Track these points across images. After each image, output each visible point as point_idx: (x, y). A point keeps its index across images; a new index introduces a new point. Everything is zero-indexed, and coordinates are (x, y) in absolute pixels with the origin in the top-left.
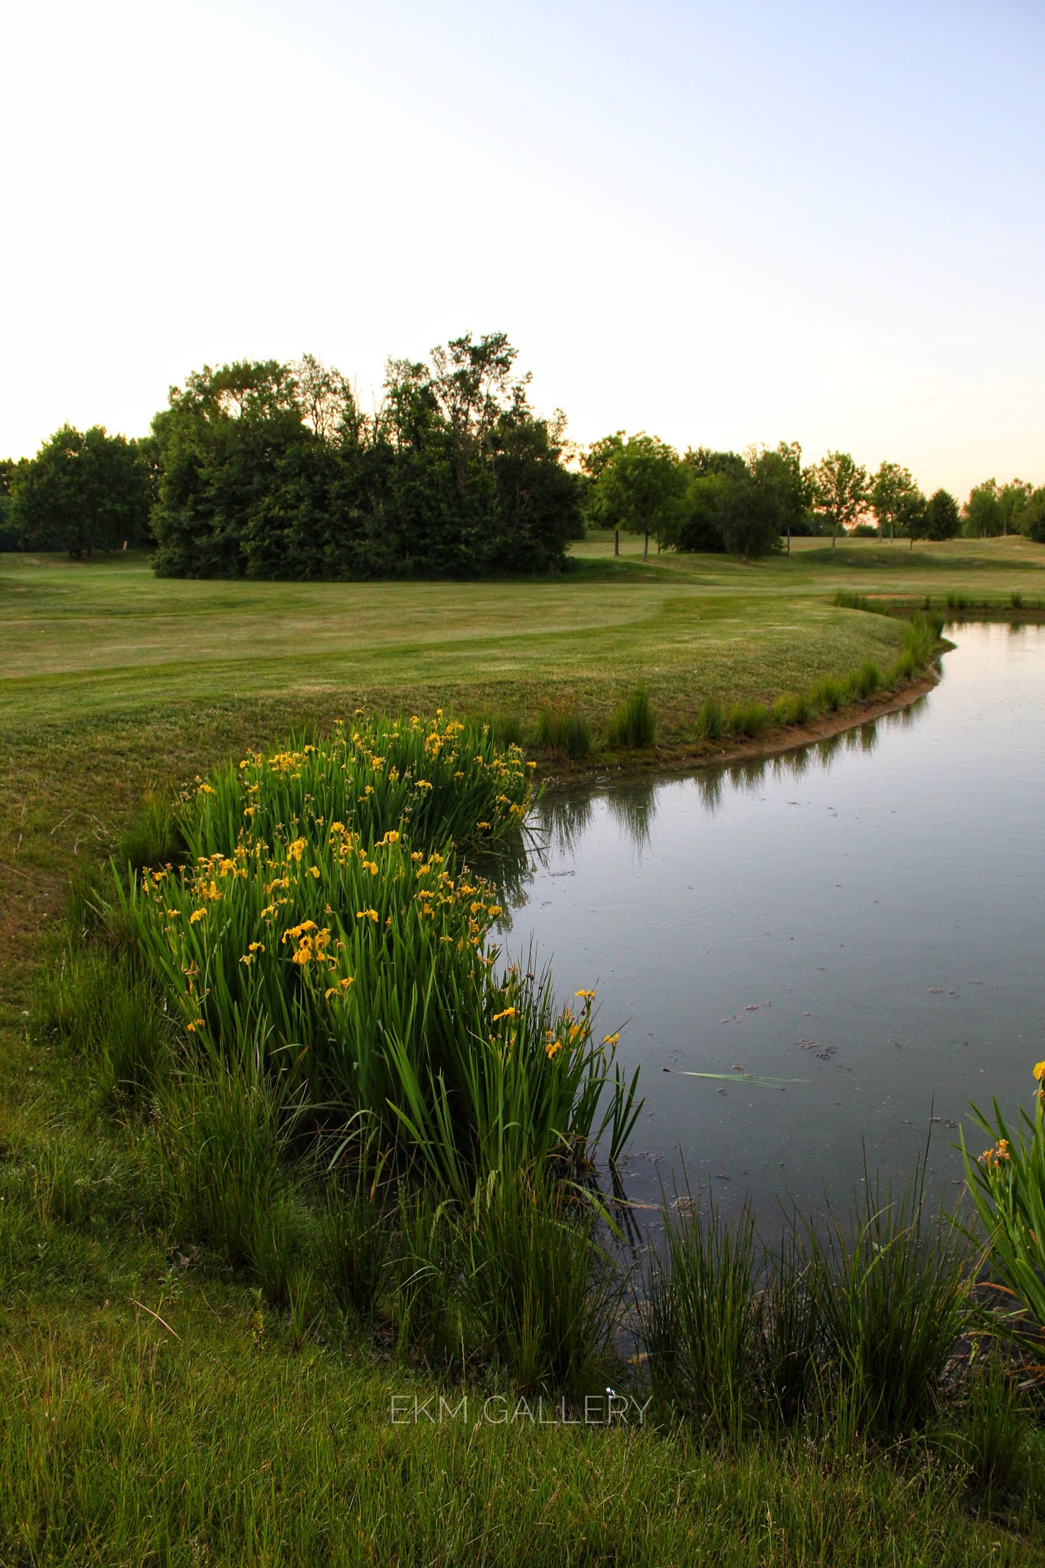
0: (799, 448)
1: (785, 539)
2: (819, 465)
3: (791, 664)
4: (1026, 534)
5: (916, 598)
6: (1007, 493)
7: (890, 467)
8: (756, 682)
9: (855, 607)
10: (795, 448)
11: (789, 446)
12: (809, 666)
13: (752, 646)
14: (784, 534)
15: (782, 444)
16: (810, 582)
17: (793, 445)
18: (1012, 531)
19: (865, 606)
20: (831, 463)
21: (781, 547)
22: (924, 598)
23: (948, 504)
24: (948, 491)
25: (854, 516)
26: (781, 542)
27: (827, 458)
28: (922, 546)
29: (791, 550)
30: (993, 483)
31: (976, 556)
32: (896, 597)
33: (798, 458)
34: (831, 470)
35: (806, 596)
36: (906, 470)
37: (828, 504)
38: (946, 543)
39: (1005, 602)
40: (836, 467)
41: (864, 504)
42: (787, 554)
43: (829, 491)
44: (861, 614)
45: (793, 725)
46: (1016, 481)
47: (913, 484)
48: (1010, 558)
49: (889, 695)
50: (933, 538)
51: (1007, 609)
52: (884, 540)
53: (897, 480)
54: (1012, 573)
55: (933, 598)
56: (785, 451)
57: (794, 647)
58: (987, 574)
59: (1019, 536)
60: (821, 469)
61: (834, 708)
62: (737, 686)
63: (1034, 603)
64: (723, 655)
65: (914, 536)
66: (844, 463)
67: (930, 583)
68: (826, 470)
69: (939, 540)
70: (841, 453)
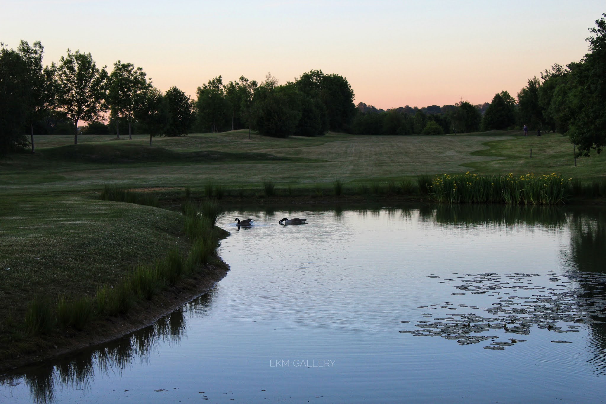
0: (41, 48)
1: (29, 137)
2: (59, 64)
3: (97, 257)
4: (254, 128)
5: (176, 189)
6: (232, 88)
7: (125, 67)
8: (69, 276)
9: (122, 200)
10: (37, 48)
11: (31, 45)
12: (114, 258)
13: (54, 241)
14: (29, 133)
15: (23, 43)
16: (61, 179)
17: (35, 44)
18: (239, 125)
19: (133, 199)
20: (71, 62)
21: (25, 145)
22: (183, 189)
23: (181, 101)
24: (181, 89)
25: (96, 114)
26: (26, 140)
27: (66, 57)
28: (160, 141)
29: (35, 148)
30: (219, 80)
31: (214, 149)
32: (156, 189)
33: (40, 58)
34: (72, 69)
35: (67, 192)
36: (141, 69)
37: (69, 102)
38: (181, 138)
39: (259, 191)
40: (76, 66)
41: (103, 101)
42: (31, 152)
43: (70, 90)
44: (136, 206)
45: (116, 316)
46: (242, 79)
47: (148, 82)
48: (241, 151)
49: (193, 282)
50: (169, 133)
51: (262, 197)
52: (121, 136)
53: (132, 78)
54: (247, 165)
55: (192, 190)
56: (26, 49)
57: (95, 241)
58: (226, 166)
59: (247, 130)
60: (62, 68)
61: (149, 297)
62: (53, 281)
63: (285, 190)
64: (29, 251)
65: (153, 133)
66: (83, 62)
67: (177, 176)
68: (65, 69)
69: (175, 136)
70: (82, 53)
